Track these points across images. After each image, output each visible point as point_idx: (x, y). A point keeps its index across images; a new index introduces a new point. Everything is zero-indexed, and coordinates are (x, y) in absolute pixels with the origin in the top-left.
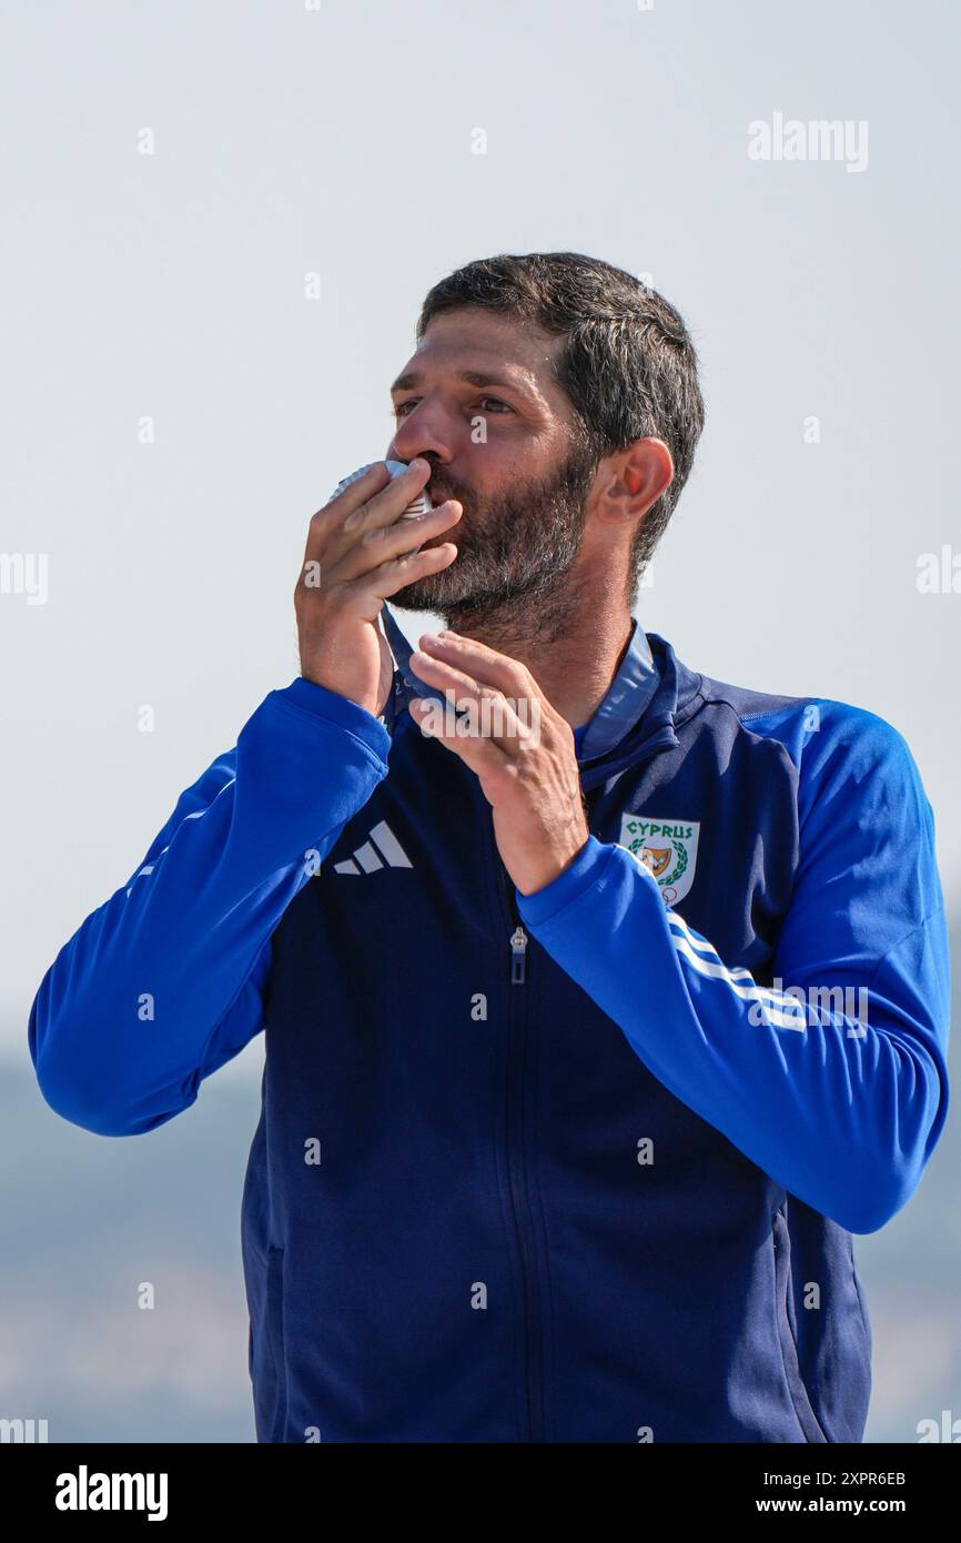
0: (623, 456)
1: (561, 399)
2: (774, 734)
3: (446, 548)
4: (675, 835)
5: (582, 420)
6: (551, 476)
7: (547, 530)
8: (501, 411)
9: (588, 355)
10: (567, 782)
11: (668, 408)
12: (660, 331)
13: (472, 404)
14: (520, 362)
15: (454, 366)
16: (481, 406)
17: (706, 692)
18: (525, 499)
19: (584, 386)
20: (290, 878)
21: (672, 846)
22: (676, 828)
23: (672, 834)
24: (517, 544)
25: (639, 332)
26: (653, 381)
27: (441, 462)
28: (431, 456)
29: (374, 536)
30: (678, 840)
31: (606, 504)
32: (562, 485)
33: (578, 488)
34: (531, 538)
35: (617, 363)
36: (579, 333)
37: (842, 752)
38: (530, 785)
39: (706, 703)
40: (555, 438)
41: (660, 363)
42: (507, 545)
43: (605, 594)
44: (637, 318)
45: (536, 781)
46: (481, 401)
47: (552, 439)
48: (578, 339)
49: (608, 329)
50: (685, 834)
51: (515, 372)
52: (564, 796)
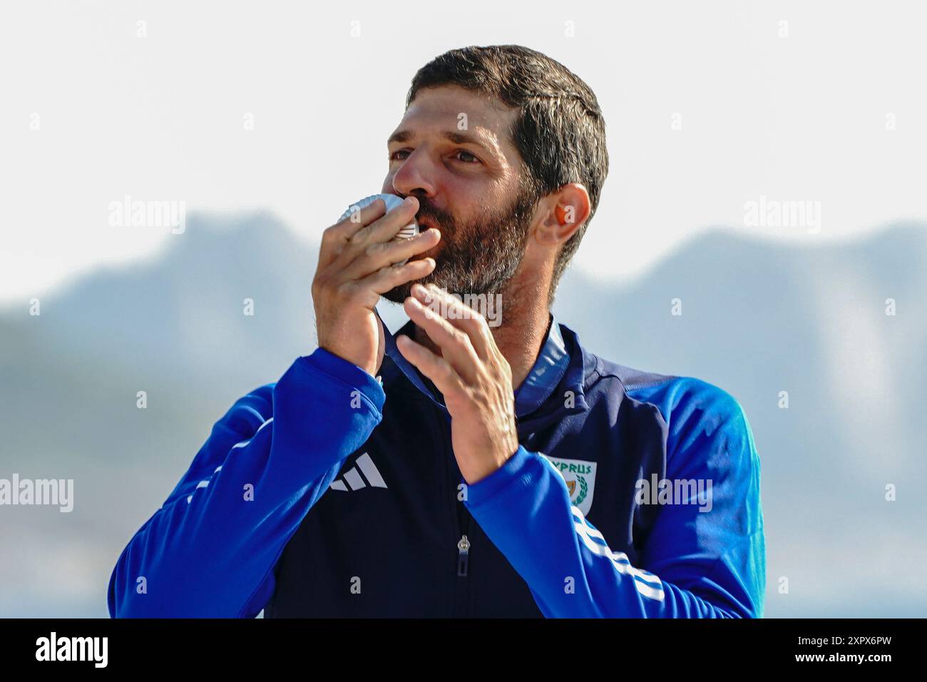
0: (555, 196)
1: (514, 154)
2: (650, 400)
3: (428, 261)
4: (579, 471)
5: (528, 169)
6: (506, 209)
7: (502, 248)
8: (472, 162)
9: (535, 123)
10: (506, 404)
11: (587, 163)
12: (583, 106)
13: (449, 155)
14: (486, 126)
15: (438, 127)
16: (456, 158)
17: (601, 370)
18: (489, 225)
19: (530, 144)
20: (309, 494)
21: (576, 479)
22: (579, 466)
23: (576, 470)
24: (480, 259)
25: (569, 107)
26: (578, 143)
27: (427, 196)
28: (420, 193)
29: (376, 248)
30: (580, 475)
31: (542, 231)
32: (514, 217)
33: (524, 219)
34: (491, 255)
35: (554, 130)
36: (529, 106)
37: (698, 414)
38: (481, 405)
39: (601, 377)
40: (509, 182)
41: (584, 129)
42: (474, 260)
43: (536, 295)
44: (568, 96)
45: (485, 402)
46: (458, 153)
47: (507, 183)
48: (528, 110)
49: (548, 103)
50: (586, 470)
51: (483, 133)
52: (504, 416)
